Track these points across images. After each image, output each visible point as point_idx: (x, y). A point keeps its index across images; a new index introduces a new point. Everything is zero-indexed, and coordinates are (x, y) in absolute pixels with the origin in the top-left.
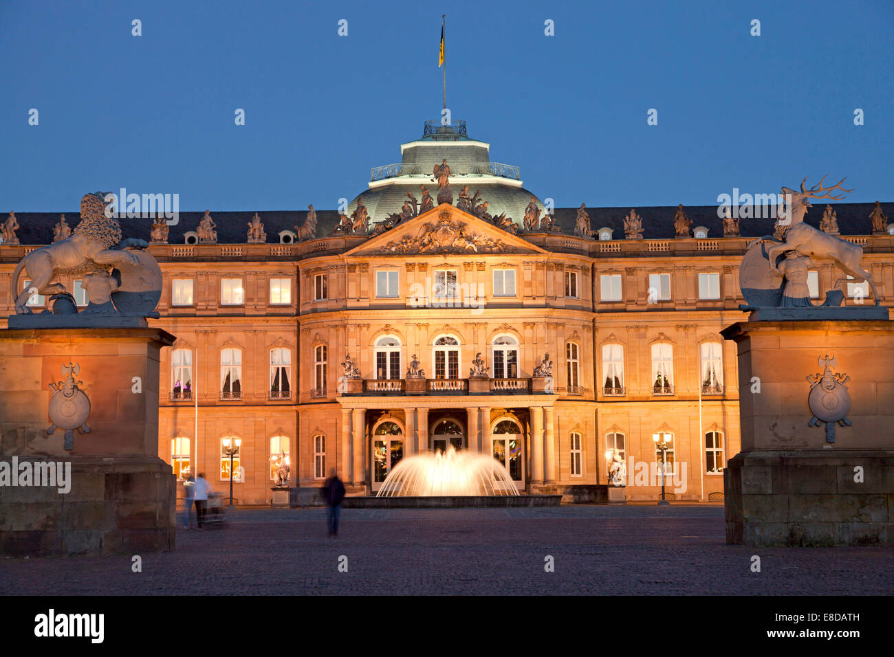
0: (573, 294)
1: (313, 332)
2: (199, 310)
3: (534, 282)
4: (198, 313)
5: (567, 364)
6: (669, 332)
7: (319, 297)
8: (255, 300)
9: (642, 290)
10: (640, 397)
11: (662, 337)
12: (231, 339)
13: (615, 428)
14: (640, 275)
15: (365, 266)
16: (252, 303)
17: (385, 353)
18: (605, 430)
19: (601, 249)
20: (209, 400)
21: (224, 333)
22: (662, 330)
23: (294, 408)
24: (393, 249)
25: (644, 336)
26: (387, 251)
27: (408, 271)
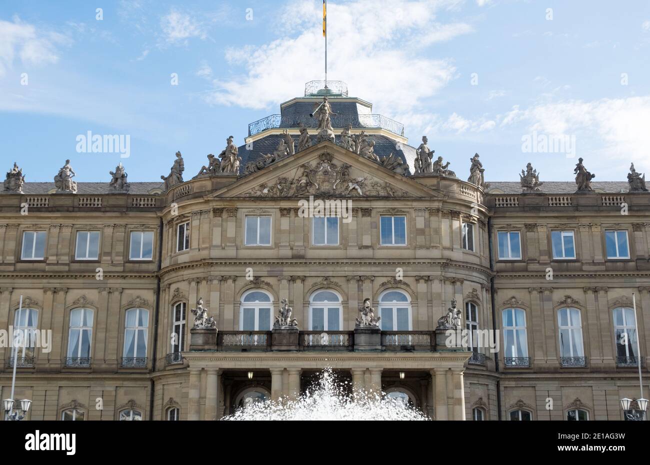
0: (471, 248)
1: (173, 287)
2: (49, 264)
3: (427, 230)
4: (47, 268)
5: (466, 325)
6: (577, 294)
7: (181, 248)
8: (114, 254)
9: (544, 247)
10: (548, 368)
11: (569, 300)
12: (84, 298)
13: (520, 403)
14: (542, 232)
15: (234, 211)
16: (109, 258)
17: (254, 309)
18: (508, 406)
19: (497, 202)
20: (52, 366)
21: (76, 291)
22: (569, 292)
23: (148, 376)
24: (266, 191)
25: (550, 299)
26: (259, 193)
27: (282, 215)
